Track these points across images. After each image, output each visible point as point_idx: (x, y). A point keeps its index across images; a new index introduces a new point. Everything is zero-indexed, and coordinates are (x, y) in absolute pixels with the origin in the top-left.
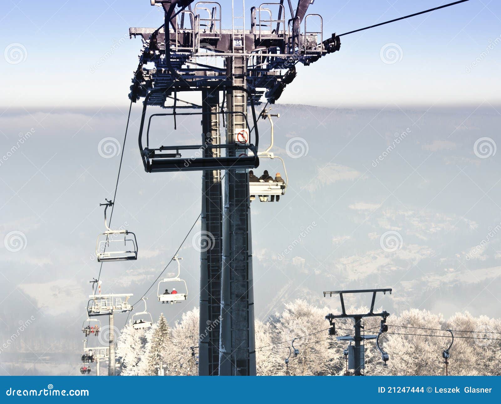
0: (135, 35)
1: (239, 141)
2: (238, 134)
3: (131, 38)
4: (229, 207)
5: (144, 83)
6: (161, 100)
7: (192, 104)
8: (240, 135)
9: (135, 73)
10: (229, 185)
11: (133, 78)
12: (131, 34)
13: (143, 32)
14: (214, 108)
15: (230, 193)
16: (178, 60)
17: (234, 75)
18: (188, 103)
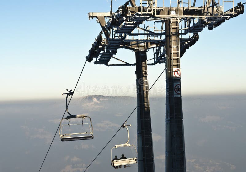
0: (92, 17)
1: (175, 76)
2: (175, 71)
3: (90, 19)
4: (170, 119)
5: (101, 47)
6: (107, 60)
7: (125, 62)
8: (176, 72)
9: (97, 39)
10: (170, 105)
11: (93, 44)
12: (90, 17)
13: (97, 15)
14: (144, 62)
15: (170, 110)
16: (133, 26)
17: (172, 33)
18: (123, 62)
